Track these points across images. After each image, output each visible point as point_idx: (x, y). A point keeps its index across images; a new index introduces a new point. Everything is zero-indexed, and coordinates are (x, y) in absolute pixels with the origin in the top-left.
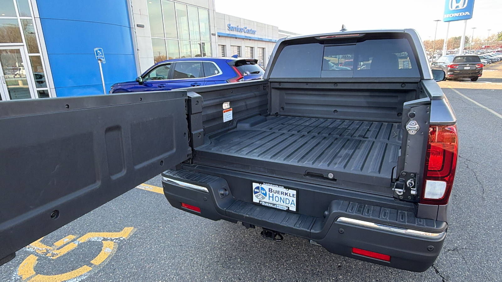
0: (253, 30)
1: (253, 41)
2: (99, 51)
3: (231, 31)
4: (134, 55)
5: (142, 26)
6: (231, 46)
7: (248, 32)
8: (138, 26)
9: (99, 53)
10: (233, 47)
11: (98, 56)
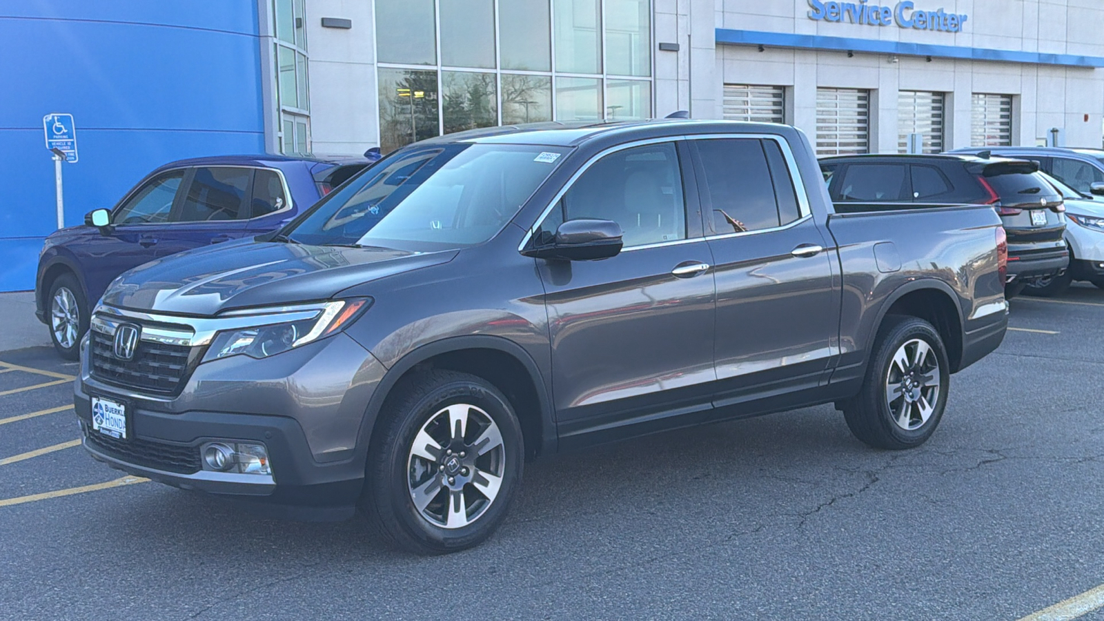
0: (949, 11)
1: (949, 67)
2: (58, 124)
3: (822, 23)
4: (263, 133)
5: (344, 25)
6: (818, 88)
7: (922, 21)
8: (326, 23)
9: (59, 130)
10: (835, 93)
11: (53, 139)
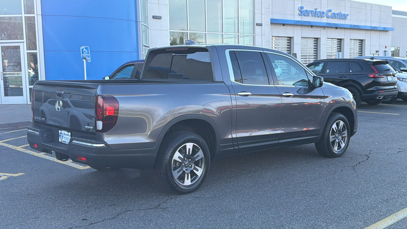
0: (343, 13)
1: (343, 31)
2: (85, 50)
3: (303, 17)
4: (138, 52)
5: (159, 18)
6: (302, 37)
7: (334, 16)
8: (154, 17)
9: (85, 51)
10: (307, 39)
11: (83, 54)
